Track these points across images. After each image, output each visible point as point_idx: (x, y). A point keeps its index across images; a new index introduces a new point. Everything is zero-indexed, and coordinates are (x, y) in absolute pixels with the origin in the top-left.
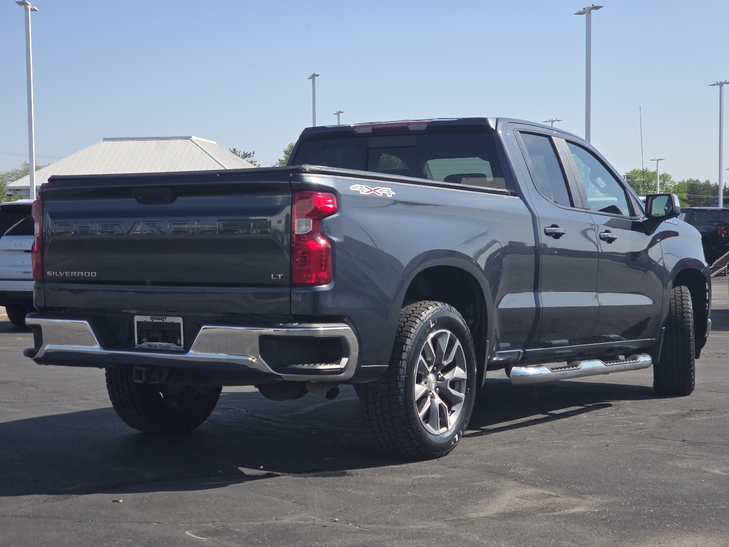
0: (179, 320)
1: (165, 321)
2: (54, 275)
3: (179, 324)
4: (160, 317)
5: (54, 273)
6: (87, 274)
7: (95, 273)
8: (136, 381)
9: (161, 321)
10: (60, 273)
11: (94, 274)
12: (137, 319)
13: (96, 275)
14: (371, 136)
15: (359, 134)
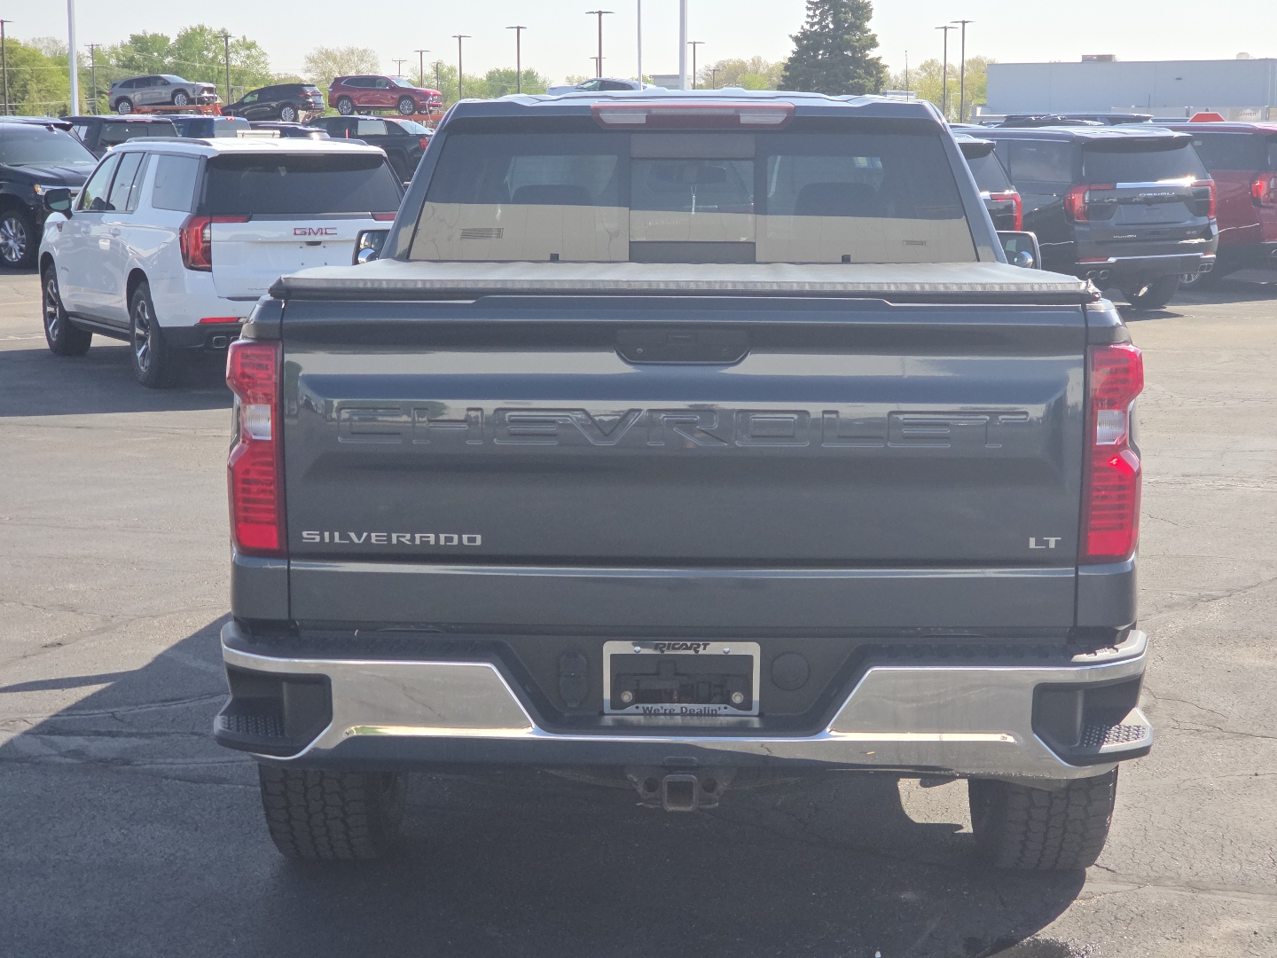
0: (752, 649)
1: (701, 651)
2: (327, 540)
3: (750, 658)
4: (689, 644)
5: (327, 534)
6: (449, 539)
7: (479, 537)
8: (671, 808)
9: (692, 652)
10: (353, 535)
11: (472, 540)
12: (611, 648)
13: (479, 542)
14: (639, 132)
15: (611, 125)
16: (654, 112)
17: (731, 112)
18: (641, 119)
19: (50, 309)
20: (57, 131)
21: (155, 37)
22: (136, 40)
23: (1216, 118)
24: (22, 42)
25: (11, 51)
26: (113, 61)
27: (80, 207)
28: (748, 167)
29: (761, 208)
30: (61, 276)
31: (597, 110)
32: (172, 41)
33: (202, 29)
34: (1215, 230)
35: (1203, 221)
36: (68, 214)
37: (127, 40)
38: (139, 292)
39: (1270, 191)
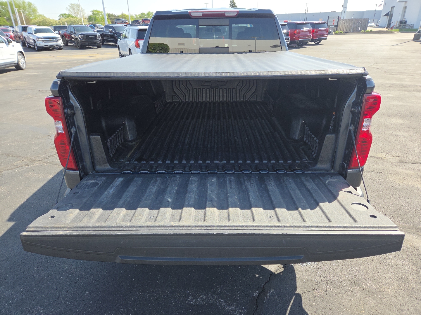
14: (201, 18)
15: (193, 17)
16: (204, 13)
17: (223, 13)
18: (201, 15)
19: (120, 54)
20: (124, 26)
21: (144, 13)
22: (141, 14)
23: (287, 21)
24: (126, 14)
25: (125, 15)
26: (138, 17)
27: (122, 38)
28: (227, 27)
29: (230, 37)
30: (120, 49)
31: (190, 13)
32: (146, 14)
33: (150, 12)
34: (290, 38)
35: (288, 37)
36: (120, 39)
37: (140, 14)
38: (130, 52)
39: (297, 32)
